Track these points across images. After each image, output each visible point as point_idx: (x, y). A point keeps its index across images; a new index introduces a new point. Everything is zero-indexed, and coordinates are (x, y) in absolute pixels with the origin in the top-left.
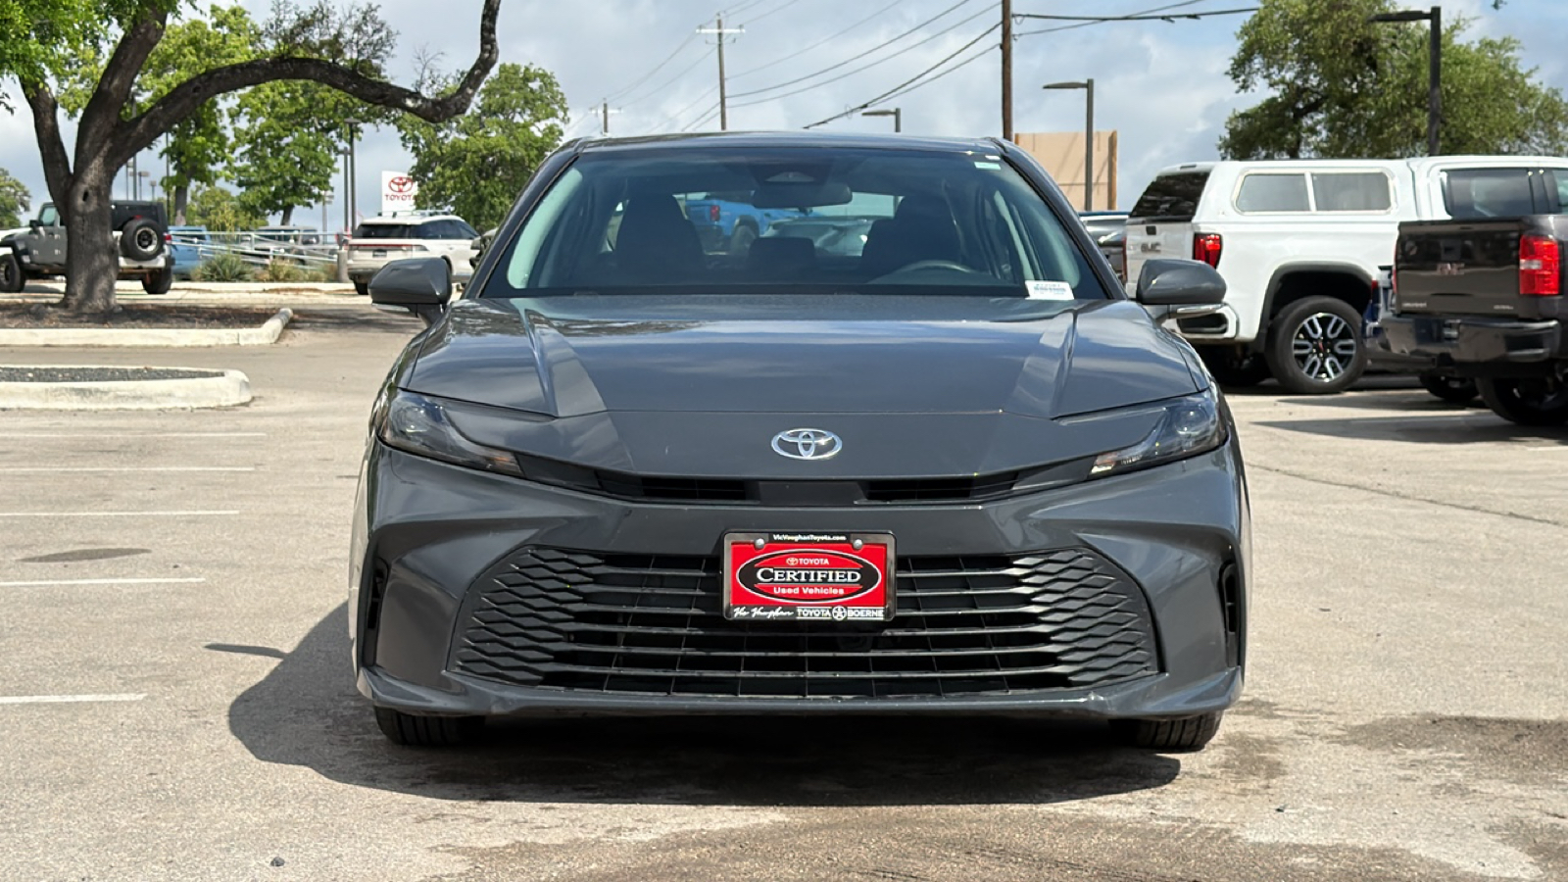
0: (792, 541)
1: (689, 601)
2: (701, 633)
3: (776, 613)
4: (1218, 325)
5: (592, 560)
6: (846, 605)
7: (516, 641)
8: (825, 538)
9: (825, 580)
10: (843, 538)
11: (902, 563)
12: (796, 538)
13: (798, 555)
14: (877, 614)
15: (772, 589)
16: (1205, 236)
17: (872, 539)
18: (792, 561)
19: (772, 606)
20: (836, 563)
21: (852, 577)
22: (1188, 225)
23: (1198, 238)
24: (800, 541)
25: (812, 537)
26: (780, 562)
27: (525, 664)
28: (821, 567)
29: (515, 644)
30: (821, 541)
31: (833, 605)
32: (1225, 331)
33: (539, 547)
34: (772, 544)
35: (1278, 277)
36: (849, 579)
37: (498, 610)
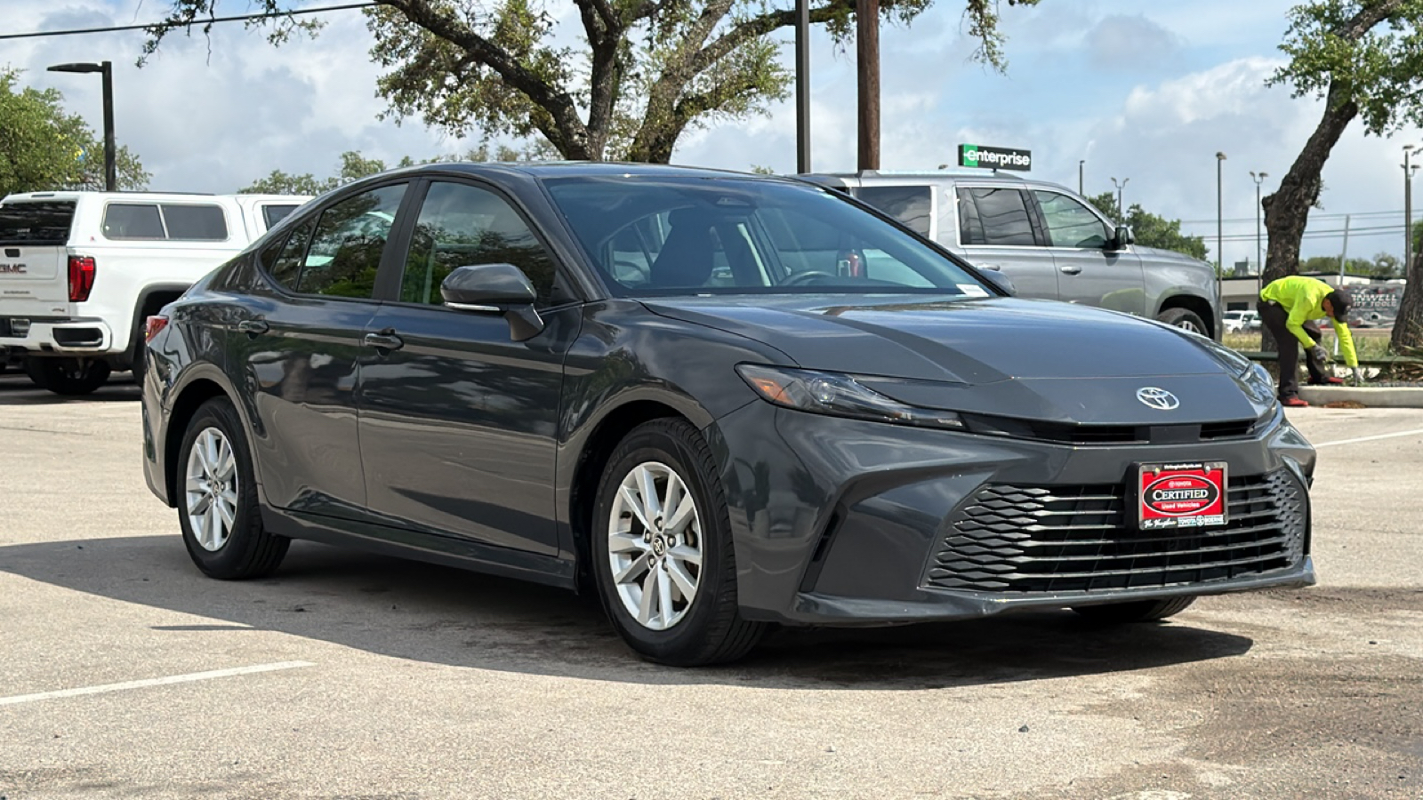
0: (1173, 470)
1: (1103, 519)
2: (1111, 542)
3: (1167, 523)
4: (95, 339)
5: (1043, 491)
6: (1203, 514)
7: (984, 558)
8: (1192, 466)
9: (1189, 497)
10: (1200, 466)
11: (1232, 482)
12: (1176, 467)
13: (1175, 480)
14: (1218, 520)
15: (1160, 505)
16: (78, 258)
17: (1216, 465)
18: (1172, 484)
19: (1164, 519)
20: (1196, 484)
21: (1203, 494)
22: (61, 248)
23: (72, 261)
24: (1179, 469)
25: (1185, 466)
26: (1165, 486)
27: (995, 576)
28: (1187, 488)
29: (984, 560)
30: (1190, 469)
31: (1196, 515)
32: (100, 344)
33: (994, 484)
34: (1164, 472)
35: (145, 296)
36: (1202, 496)
37: (965, 535)
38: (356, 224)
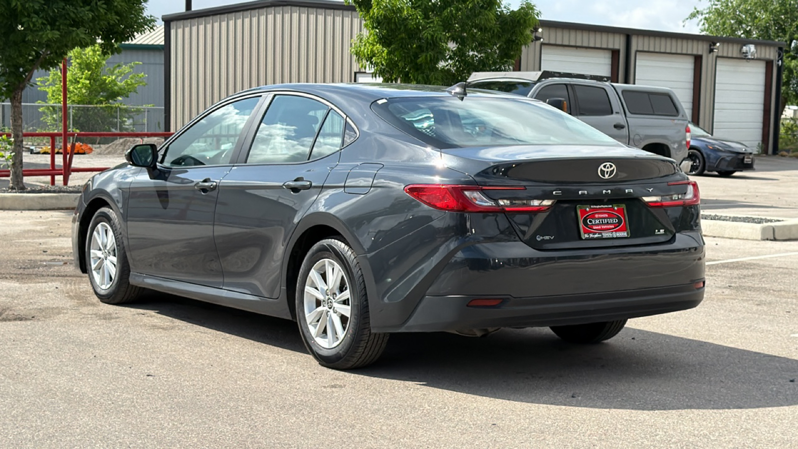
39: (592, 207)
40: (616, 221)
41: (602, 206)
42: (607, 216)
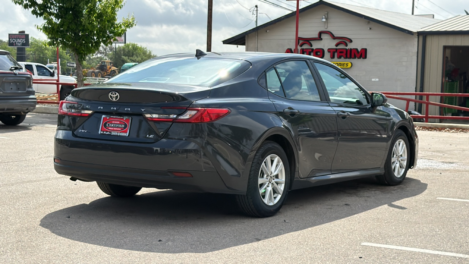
38: (291, 68)
39: (111, 117)
40: (123, 126)
41: (117, 117)
42: (119, 122)
